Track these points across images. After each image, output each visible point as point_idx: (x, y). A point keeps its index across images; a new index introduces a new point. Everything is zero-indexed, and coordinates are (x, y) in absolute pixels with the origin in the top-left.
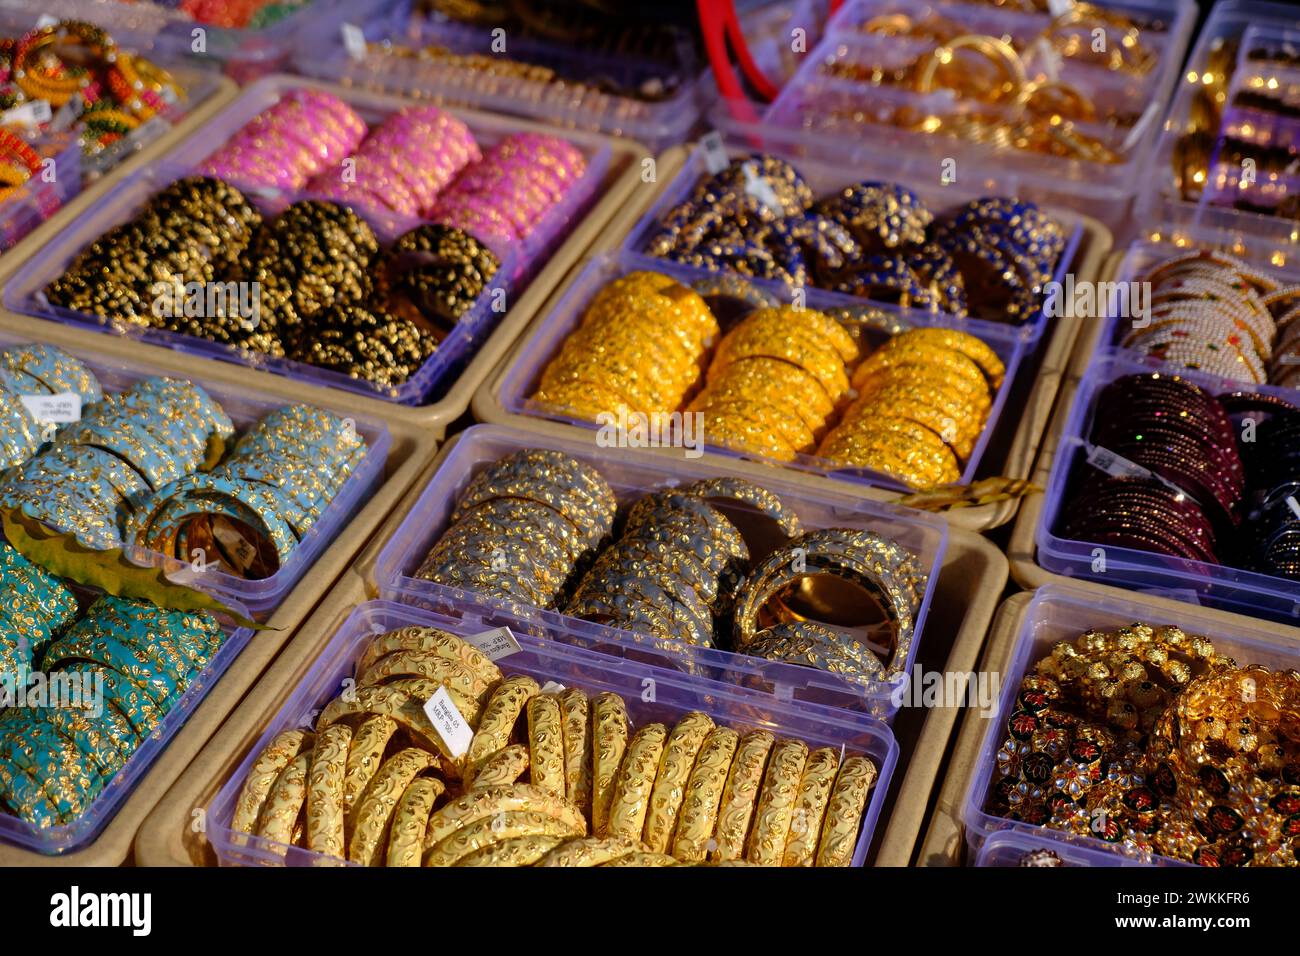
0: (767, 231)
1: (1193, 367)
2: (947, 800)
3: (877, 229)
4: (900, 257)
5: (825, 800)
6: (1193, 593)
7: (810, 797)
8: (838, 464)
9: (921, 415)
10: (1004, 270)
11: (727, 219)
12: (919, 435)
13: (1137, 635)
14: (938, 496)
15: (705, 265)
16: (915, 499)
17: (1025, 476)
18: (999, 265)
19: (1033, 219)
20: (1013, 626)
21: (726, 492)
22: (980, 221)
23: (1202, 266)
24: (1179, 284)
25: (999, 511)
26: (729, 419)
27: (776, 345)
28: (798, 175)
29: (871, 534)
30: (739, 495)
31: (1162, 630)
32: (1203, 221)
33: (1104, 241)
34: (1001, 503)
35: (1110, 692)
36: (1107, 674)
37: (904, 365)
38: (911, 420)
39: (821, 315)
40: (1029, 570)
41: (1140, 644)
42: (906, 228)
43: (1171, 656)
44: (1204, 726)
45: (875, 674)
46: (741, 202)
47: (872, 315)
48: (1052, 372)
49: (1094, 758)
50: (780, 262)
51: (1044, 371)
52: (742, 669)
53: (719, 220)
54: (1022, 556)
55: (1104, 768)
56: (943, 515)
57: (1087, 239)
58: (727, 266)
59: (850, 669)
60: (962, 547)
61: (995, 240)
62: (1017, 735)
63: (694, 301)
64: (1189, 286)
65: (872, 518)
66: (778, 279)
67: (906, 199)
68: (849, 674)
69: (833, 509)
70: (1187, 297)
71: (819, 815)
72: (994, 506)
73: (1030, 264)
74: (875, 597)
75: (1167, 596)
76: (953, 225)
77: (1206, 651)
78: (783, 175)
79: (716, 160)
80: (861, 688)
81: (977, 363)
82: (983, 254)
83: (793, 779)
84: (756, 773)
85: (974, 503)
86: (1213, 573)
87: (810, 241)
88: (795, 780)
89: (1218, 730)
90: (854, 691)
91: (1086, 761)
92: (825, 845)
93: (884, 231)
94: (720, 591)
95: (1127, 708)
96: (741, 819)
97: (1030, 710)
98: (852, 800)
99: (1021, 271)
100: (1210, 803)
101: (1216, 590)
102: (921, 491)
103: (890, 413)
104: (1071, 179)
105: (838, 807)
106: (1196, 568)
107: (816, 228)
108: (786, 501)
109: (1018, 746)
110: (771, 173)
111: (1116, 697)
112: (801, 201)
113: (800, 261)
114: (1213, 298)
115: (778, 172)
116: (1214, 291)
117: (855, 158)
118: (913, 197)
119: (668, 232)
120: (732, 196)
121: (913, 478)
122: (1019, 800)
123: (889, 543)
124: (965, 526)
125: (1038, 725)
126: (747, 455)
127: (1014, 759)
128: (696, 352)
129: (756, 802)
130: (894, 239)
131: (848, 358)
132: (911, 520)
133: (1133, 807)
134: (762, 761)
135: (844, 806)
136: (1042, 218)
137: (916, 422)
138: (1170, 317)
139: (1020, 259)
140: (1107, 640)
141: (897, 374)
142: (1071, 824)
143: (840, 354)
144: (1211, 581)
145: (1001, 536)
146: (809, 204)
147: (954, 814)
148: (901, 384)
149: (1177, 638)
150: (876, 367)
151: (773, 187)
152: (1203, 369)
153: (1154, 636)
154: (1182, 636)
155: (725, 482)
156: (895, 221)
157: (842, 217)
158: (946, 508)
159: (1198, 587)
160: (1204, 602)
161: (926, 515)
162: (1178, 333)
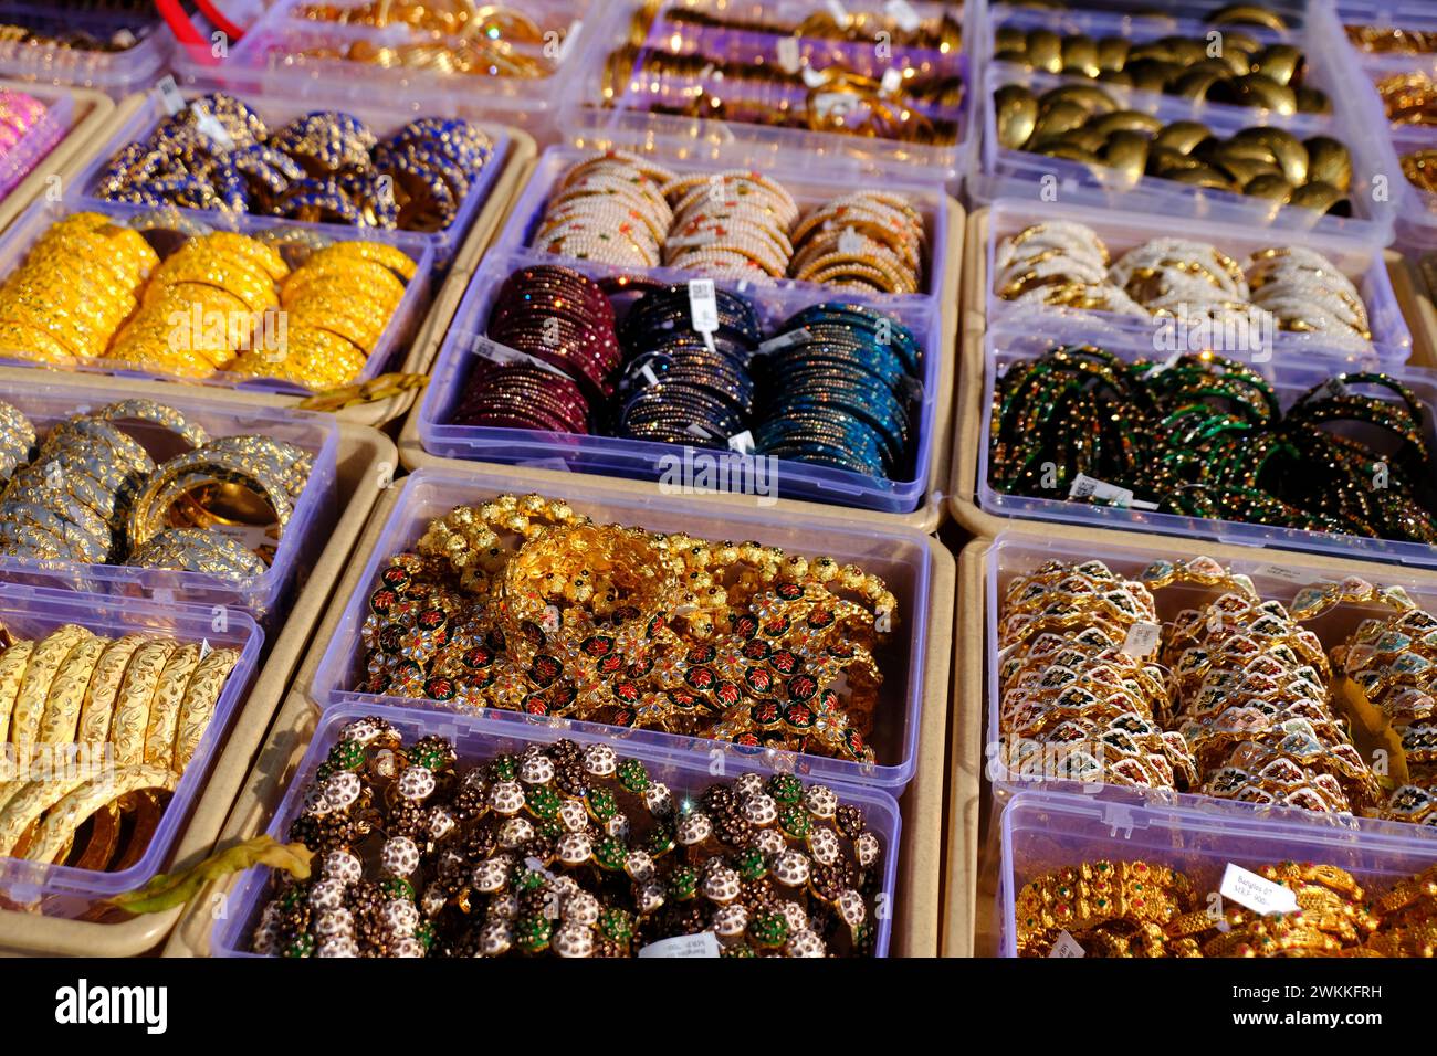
0: (214, 163)
1: (582, 256)
2: (301, 680)
3: (319, 154)
4: (333, 178)
5: (181, 694)
6: (561, 461)
7: (166, 693)
8: (246, 376)
9: (331, 322)
10: (433, 182)
11: (172, 157)
12: (328, 342)
13: (501, 505)
14: (337, 395)
15: (145, 201)
16: (315, 400)
17: (422, 371)
18: (428, 179)
19: (463, 134)
20: (390, 511)
21: (130, 413)
22: (414, 140)
23: (607, 164)
24: (584, 183)
25: (392, 405)
26: (147, 343)
27: (199, 270)
28: (250, 111)
29: (263, 439)
30: (141, 415)
31: (522, 499)
32: (618, 126)
33: (528, 148)
34: (395, 396)
35: (462, 562)
36: (464, 545)
37: (324, 278)
38: (319, 329)
39: (248, 238)
40: (413, 455)
41: (503, 514)
42: (348, 152)
43: (533, 520)
44: (546, 582)
45: (251, 570)
46: (192, 139)
47: (296, 235)
48: (461, 272)
49: (439, 624)
50: (220, 194)
51: (454, 271)
52: (124, 580)
53: (165, 158)
54: (411, 444)
55: (450, 632)
56: (340, 414)
57: (513, 147)
58: (166, 200)
59: (222, 567)
60: (357, 442)
61: (426, 156)
62: (378, 610)
63: (132, 237)
64: (593, 183)
65: (272, 424)
66: (214, 209)
67: (350, 125)
68: (221, 572)
69: (237, 419)
70: (589, 194)
71: (174, 709)
72: (388, 400)
73: (458, 175)
74: (262, 496)
75: (541, 466)
76: (391, 145)
77: (563, 513)
78: (236, 112)
79: (173, 103)
80: (234, 583)
81: (394, 271)
82: (413, 170)
83: (148, 679)
84: (115, 678)
85: (368, 399)
86: (583, 442)
87: (253, 170)
88: (152, 680)
89: (558, 585)
90: (227, 588)
91: (431, 628)
92: (181, 735)
93: (326, 156)
94: (116, 507)
95: (478, 575)
96: (101, 721)
97: (390, 585)
98: (205, 692)
99: (449, 181)
100: (532, 654)
101: (585, 457)
102: (322, 394)
103: (302, 324)
104: (508, 95)
105: (191, 699)
106: (562, 438)
107: (260, 158)
108: (189, 416)
109: (379, 621)
110: (224, 110)
111: (470, 564)
112: (256, 134)
113: (238, 189)
114: (612, 192)
115: (230, 109)
116: (614, 187)
117: (305, 90)
118: (355, 123)
119: (115, 173)
120: (183, 135)
121: (315, 383)
122: (377, 670)
123: (281, 445)
124: (361, 422)
125: (396, 599)
126: (163, 376)
127: (376, 633)
128: (132, 284)
129: (114, 706)
130: (335, 163)
131: (277, 276)
132: (309, 421)
133: (471, 665)
134: (122, 665)
135: (196, 697)
136: (472, 132)
137: (325, 329)
138: (571, 213)
139: (448, 171)
140: (473, 513)
141: (314, 286)
142: (406, 689)
143: (268, 273)
144: (578, 449)
145: (394, 428)
146: (263, 137)
147: (306, 693)
148: (315, 295)
149: (537, 504)
150: (300, 281)
151: (224, 124)
152: (591, 257)
153: (517, 504)
154: (542, 502)
155: (129, 403)
156: (337, 146)
157: (286, 147)
158: (341, 407)
159: (566, 456)
160: (573, 469)
161: (321, 414)
162: (577, 227)
